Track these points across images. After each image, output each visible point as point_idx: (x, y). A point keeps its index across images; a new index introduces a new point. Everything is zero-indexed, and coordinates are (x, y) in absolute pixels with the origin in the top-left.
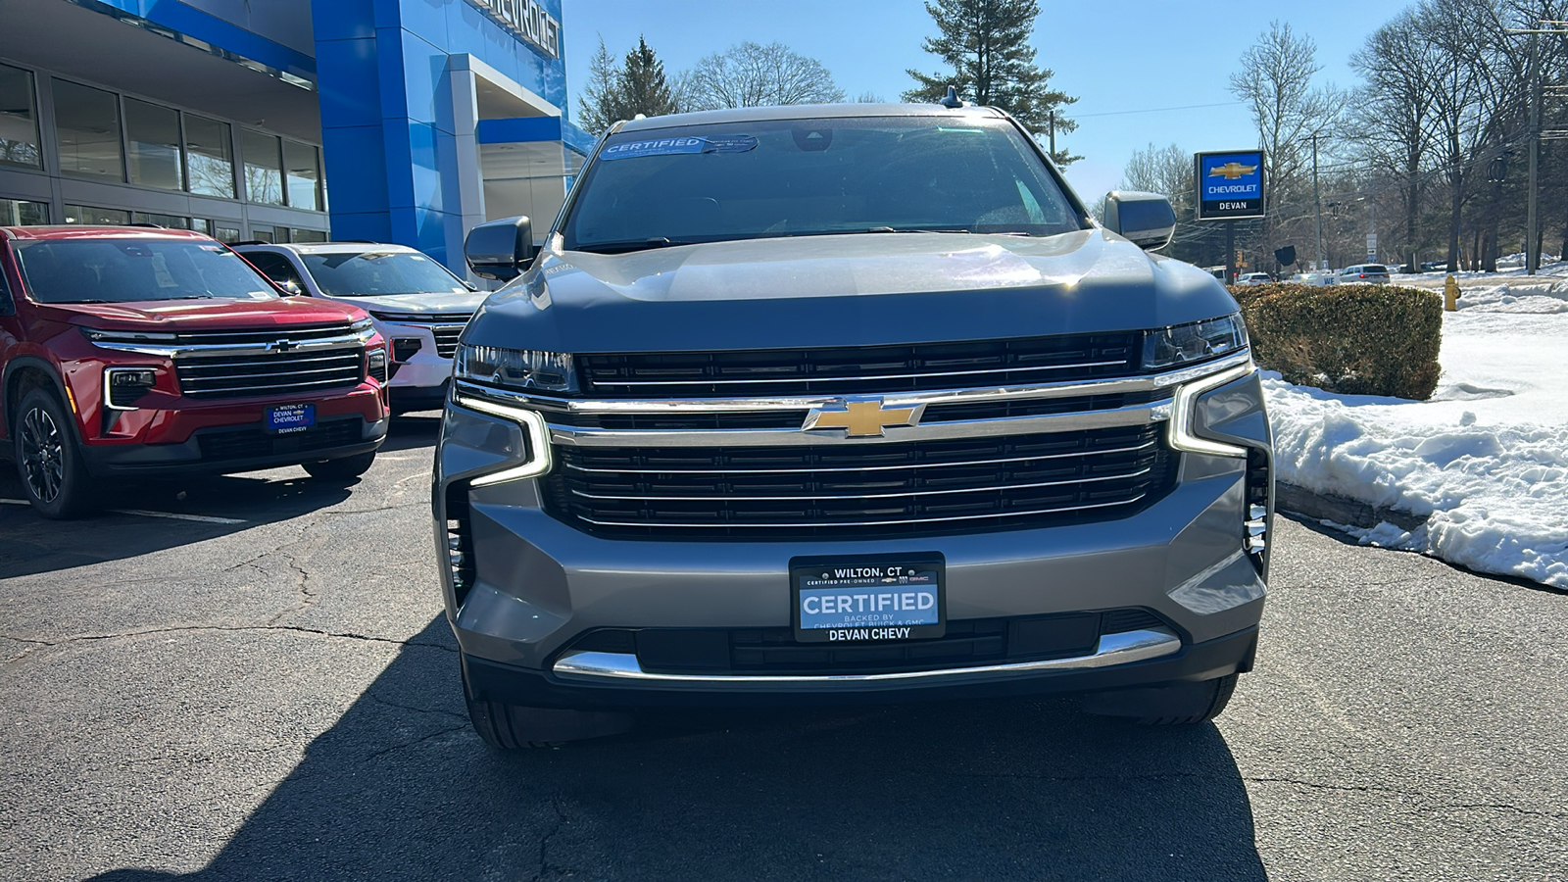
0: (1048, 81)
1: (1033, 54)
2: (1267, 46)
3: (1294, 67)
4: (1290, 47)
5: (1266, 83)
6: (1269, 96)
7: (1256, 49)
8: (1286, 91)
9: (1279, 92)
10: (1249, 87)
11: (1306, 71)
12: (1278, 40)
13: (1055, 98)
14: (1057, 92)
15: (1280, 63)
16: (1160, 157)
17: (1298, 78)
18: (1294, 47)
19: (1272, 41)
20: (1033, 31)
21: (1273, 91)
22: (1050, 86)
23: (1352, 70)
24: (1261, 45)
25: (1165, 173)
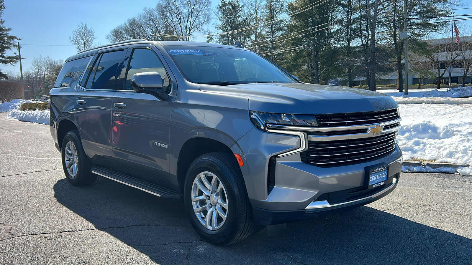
0: (10, 32)
1: (3, 22)
2: (80, 29)
3: (88, 37)
4: (87, 31)
5: (81, 40)
6: (82, 45)
7: (77, 30)
8: (87, 44)
9: (85, 43)
10: (75, 41)
11: (92, 38)
12: (83, 28)
13: (13, 38)
14: (14, 35)
15: (84, 35)
16: (44, 60)
17: (90, 40)
18: (88, 31)
19: (82, 28)
20: (3, 14)
21: (83, 43)
22: (10, 34)
23: (106, 39)
24: (78, 29)
25: (46, 65)
